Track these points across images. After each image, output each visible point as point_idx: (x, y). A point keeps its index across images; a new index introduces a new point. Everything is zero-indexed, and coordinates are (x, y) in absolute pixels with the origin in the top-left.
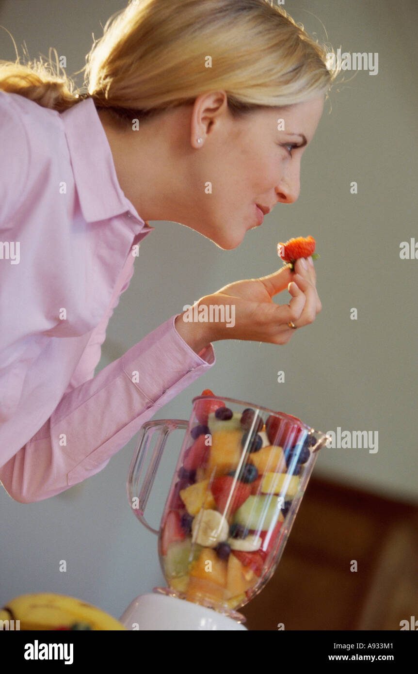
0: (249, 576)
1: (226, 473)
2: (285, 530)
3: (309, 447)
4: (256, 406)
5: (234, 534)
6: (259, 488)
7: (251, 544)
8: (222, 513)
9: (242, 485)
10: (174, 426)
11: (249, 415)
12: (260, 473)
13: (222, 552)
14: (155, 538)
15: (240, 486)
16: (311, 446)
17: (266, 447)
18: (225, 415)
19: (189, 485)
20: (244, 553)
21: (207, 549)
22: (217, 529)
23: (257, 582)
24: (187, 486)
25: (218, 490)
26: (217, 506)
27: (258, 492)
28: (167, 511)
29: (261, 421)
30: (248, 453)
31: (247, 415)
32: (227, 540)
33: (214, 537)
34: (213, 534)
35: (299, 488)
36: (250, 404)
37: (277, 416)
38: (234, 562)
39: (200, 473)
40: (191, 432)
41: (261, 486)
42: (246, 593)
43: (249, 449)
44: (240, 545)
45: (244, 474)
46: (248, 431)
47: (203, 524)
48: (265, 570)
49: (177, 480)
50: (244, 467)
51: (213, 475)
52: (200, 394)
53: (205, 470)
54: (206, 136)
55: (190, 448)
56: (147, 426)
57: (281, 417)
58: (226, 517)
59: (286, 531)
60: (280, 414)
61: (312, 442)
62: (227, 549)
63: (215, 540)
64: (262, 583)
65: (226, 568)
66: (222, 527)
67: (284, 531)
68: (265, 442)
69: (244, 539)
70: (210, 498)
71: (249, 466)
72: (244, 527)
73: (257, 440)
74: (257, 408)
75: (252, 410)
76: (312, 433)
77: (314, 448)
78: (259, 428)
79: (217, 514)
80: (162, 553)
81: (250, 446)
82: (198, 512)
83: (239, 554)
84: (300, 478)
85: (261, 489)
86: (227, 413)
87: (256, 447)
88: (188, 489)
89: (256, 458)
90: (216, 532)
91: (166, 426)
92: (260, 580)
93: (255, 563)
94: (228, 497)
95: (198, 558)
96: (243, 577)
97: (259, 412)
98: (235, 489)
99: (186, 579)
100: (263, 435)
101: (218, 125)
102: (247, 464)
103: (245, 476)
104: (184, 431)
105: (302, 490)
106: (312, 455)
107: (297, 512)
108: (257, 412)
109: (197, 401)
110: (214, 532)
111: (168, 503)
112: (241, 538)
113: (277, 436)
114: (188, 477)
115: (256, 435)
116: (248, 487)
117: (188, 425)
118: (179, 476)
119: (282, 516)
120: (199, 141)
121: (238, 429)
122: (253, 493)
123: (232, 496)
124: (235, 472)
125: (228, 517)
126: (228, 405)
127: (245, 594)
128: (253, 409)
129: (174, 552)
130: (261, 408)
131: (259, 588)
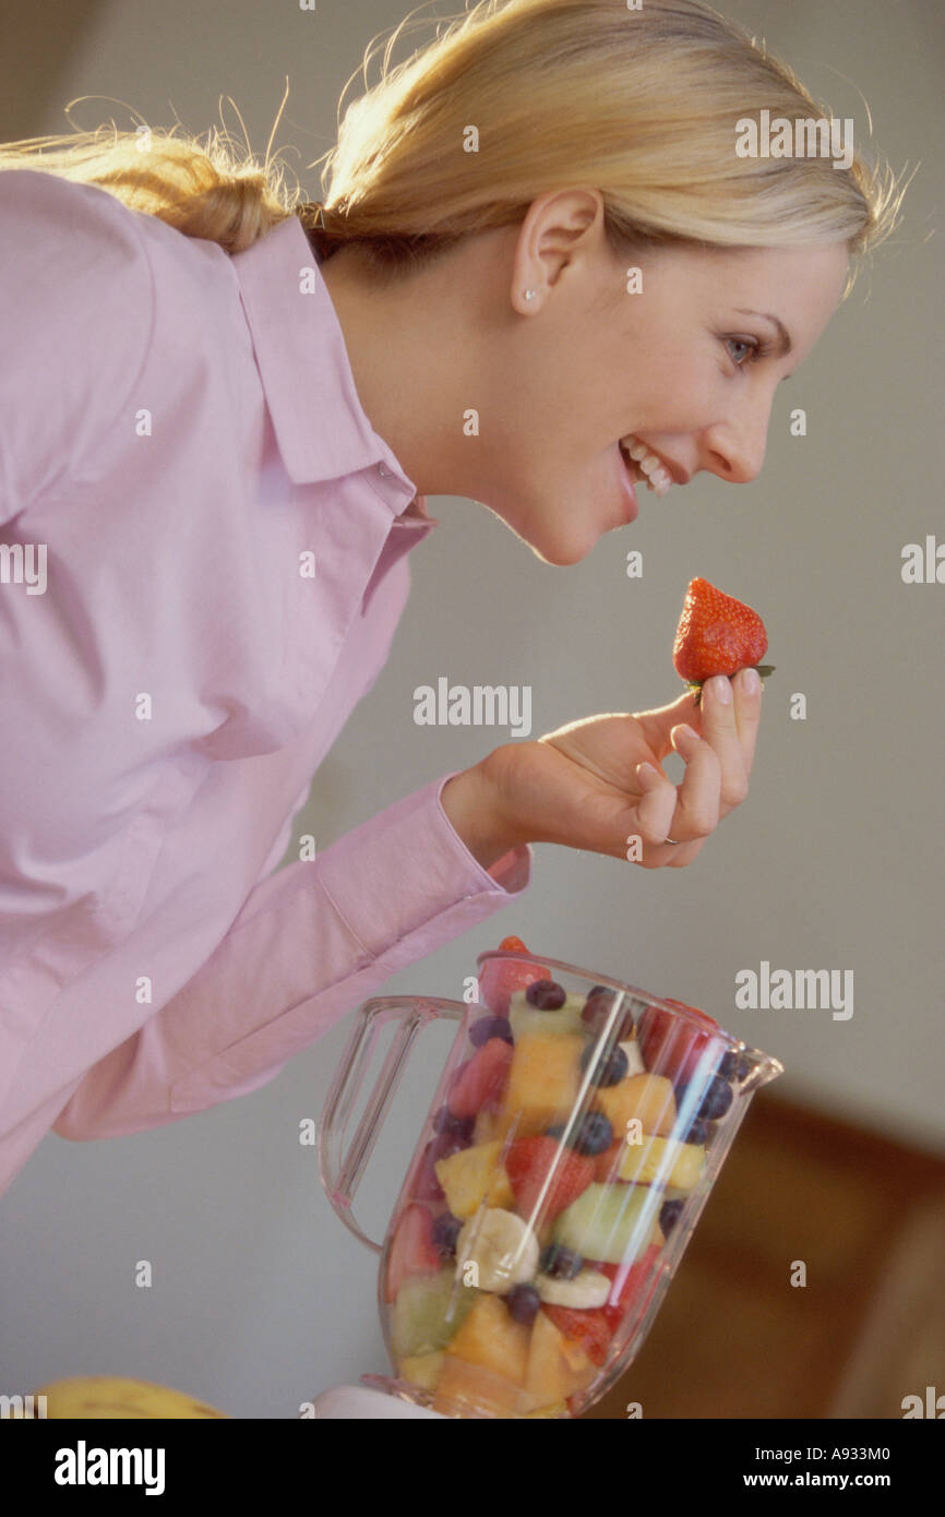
0: (579, 1362)
1: (541, 1130)
2: (664, 1264)
3: (732, 1081)
4: (620, 985)
5: (551, 1266)
6: (613, 1169)
7: (588, 1293)
8: (526, 1220)
9: (575, 1160)
10: (432, 1011)
11: (602, 1002)
12: (617, 1134)
13: (519, 1305)
14: (374, 1260)
15: (570, 1160)
16: (737, 1079)
17: (637, 1075)
18: (546, 998)
19: (457, 1149)
20: (569, 1313)
21: (488, 1298)
22: (515, 1251)
23: (595, 1378)
24: (453, 1152)
25: (520, 1166)
26: (515, 1202)
27: (609, 1177)
28: (405, 1202)
29: (628, 1016)
30: (594, 1088)
31: (598, 1000)
32: (535, 1278)
33: (505, 1270)
34: (502, 1263)
35: (703, 1173)
36: (605, 978)
37: (665, 1009)
38: (546, 1330)
39: (483, 1124)
40: (471, 1030)
41: (617, 1166)
42: (569, 1400)
43: (598, 1079)
44: (562, 1293)
45: (581, 1134)
46: (597, 1037)
47: (481, 1241)
48: (615, 1350)
49: (433, 1136)
50: (583, 1117)
51: (511, 1132)
52: (495, 947)
53: (494, 1118)
54: (546, 288)
55: (465, 1066)
56: (371, 1007)
57: (672, 1012)
58: (534, 1229)
59: (667, 1268)
60: (671, 1002)
61: (738, 1072)
62: (532, 1299)
63: (506, 1275)
64: (606, 1381)
65: (526, 1343)
66: (525, 1252)
67: (663, 1267)
68: (634, 1064)
69: (572, 1278)
70: (502, 1183)
71: (594, 1115)
72: (572, 1253)
73: (616, 1059)
74: (622, 988)
75: (609, 990)
76: (739, 1050)
77: (743, 1085)
78: (623, 1032)
79: (515, 1219)
80: (387, 1297)
81: (601, 1072)
82: (473, 1212)
83: (557, 1313)
84: (706, 1149)
85: (616, 1171)
86: (553, 994)
87: (611, 1074)
88: (453, 1157)
89: (611, 1100)
90: (509, 1261)
91: (415, 1011)
92: (601, 1374)
93: (592, 1334)
94: (541, 1183)
95: (465, 1316)
96: (564, 1363)
97: (625, 997)
98: (558, 1166)
99: (436, 1360)
100: (630, 1049)
101: (576, 268)
102: (589, 1113)
103: (583, 1138)
104: (456, 1024)
105: (708, 1177)
106: (736, 1099)
107: (694, 1224)
108: (621, 996)
109: (488, 961)
110: (507, 1257)
111: (407, 1188)
112: (565, 1276)
113: (661, 1052)
114: (457, 1131)
115: (615, 1047)
116: (589, 1165)
117: (466, 1013)
118: (435, 1126)
119: (659, 1232)
120: (528, 296)
121: (574, 1033)
122: (599, 1177)
123: (552, 1183)
124: (562, 1128)
125: (539, 1227)
126: (557, 977)
127: (565, 1402)
128: (612, 987)
129: (414, 1296)
130: (630, 989)
131: (598, 1391)
